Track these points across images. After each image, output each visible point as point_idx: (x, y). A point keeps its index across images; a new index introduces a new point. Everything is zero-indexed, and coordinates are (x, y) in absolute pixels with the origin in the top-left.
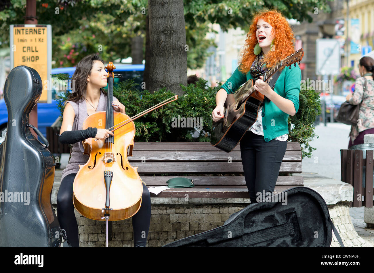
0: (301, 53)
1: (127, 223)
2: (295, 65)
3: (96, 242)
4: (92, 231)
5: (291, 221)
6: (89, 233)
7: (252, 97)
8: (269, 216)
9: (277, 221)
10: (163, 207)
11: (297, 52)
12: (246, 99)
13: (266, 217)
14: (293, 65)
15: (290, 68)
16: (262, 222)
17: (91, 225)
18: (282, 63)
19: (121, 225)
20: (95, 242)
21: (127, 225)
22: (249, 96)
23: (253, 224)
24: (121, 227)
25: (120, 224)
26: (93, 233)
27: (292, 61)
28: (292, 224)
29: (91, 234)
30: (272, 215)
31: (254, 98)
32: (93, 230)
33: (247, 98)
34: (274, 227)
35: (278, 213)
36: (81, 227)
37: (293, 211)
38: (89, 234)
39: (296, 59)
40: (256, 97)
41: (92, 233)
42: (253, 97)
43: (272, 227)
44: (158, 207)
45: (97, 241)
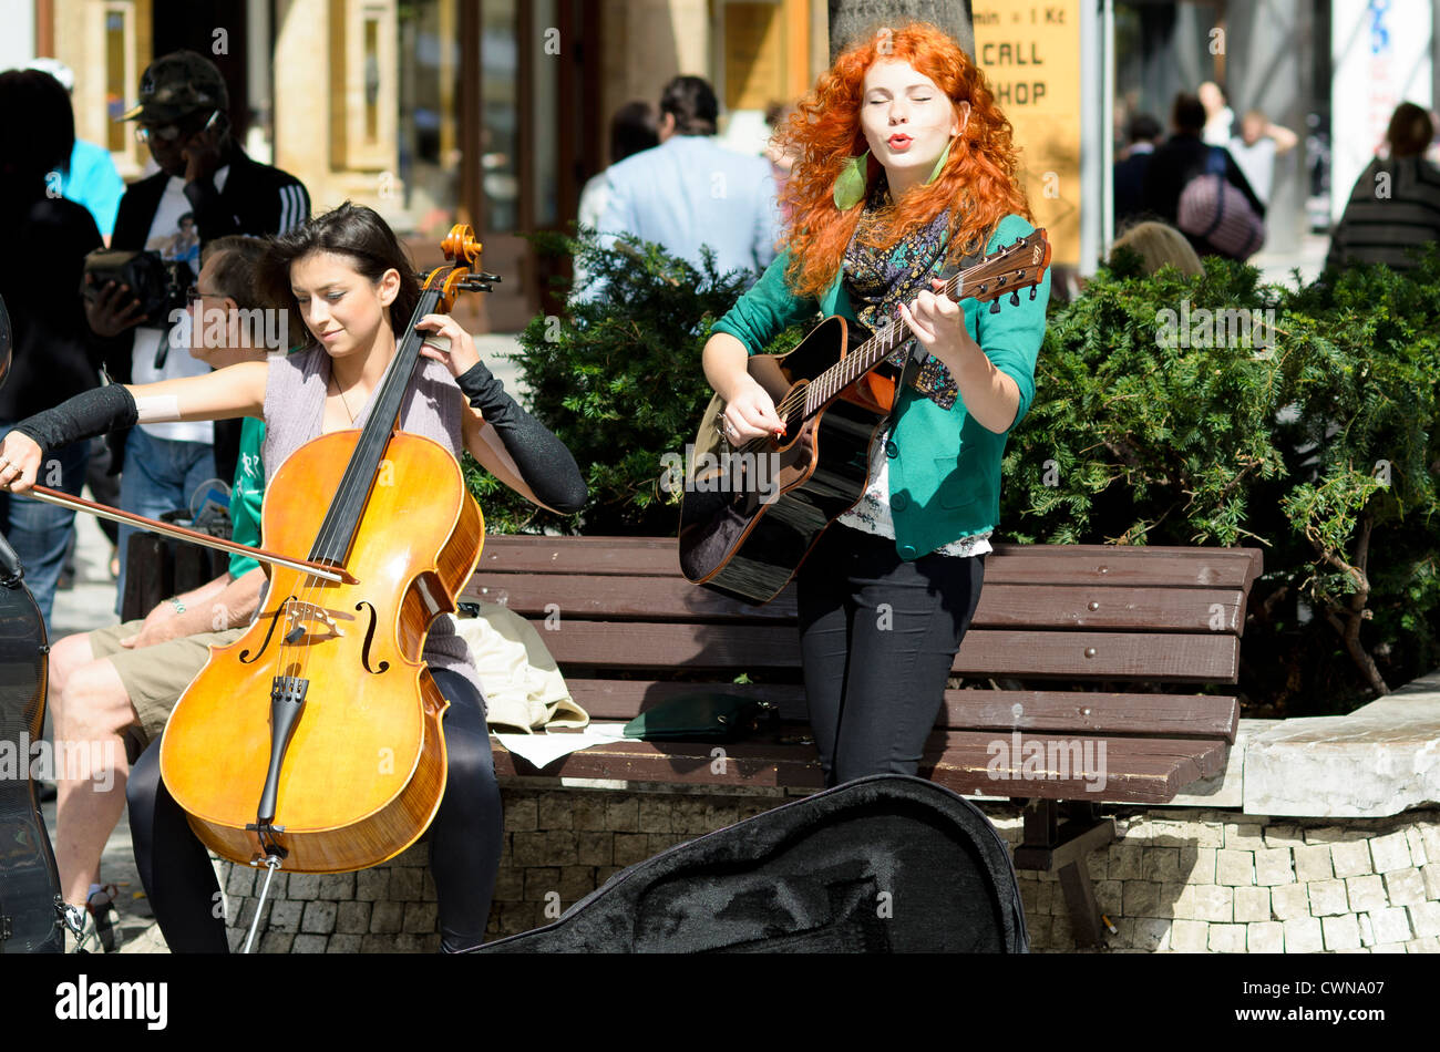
0: (1037, 250)
1: (551, 864)
2: (1015, 301)
3: (429, 936)
4: (417, 893)
5: (852, 914)
6: (408, 898)
7: (845, 402)
8: (750, 894)
9: (788, 917)
10: (692, 802)
11: (1024, 246)
12: (819, 408)
13: (738, 896)
14: (1005, 299)
15: (995, 310)
16: (720, 916)
17: (416, 867)
18: (960, 285)
19: (528, 872)
20: (425, 935)
21: (552, 873)
22: (832, 396)
23: (677, 925)
24: (529, 880)
25: (526, 868)
26: (421, 898)
27: (1002, 283)
28: (860, 929)
29: (416, 902)
30: (766, 890)
31: (853, 405)
32: (423, 889)
33: (823, 404)
34: (772, 937)
35: (792, 882)
36: (381, 872)
37: (863, 877)
38: (405, 902)
39: (1021, 277)
40: (861, 400)
41: (418, 899)
42: (850, 401)
43: (764, 940)
44: (672, 803)
45: (431, 934)
